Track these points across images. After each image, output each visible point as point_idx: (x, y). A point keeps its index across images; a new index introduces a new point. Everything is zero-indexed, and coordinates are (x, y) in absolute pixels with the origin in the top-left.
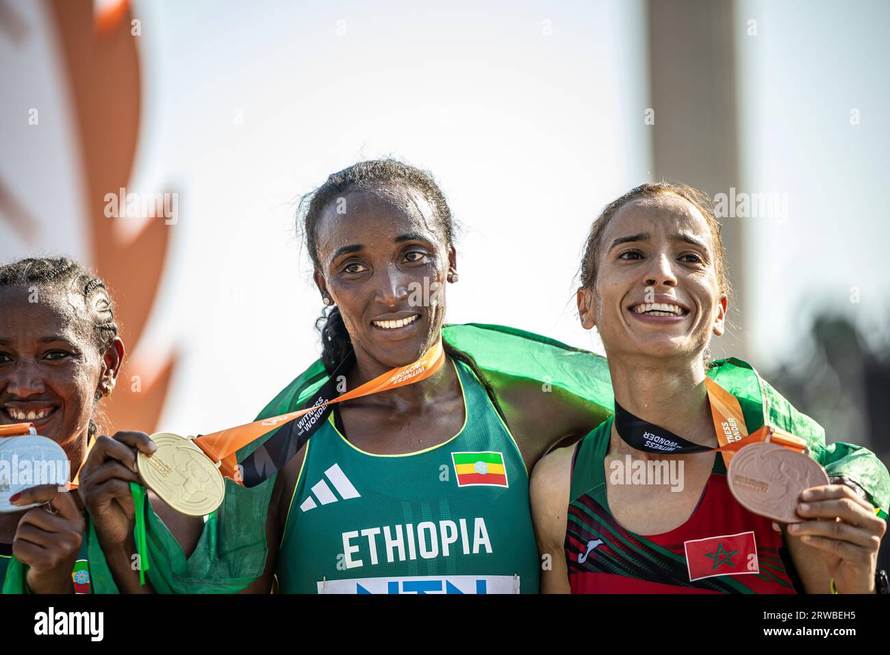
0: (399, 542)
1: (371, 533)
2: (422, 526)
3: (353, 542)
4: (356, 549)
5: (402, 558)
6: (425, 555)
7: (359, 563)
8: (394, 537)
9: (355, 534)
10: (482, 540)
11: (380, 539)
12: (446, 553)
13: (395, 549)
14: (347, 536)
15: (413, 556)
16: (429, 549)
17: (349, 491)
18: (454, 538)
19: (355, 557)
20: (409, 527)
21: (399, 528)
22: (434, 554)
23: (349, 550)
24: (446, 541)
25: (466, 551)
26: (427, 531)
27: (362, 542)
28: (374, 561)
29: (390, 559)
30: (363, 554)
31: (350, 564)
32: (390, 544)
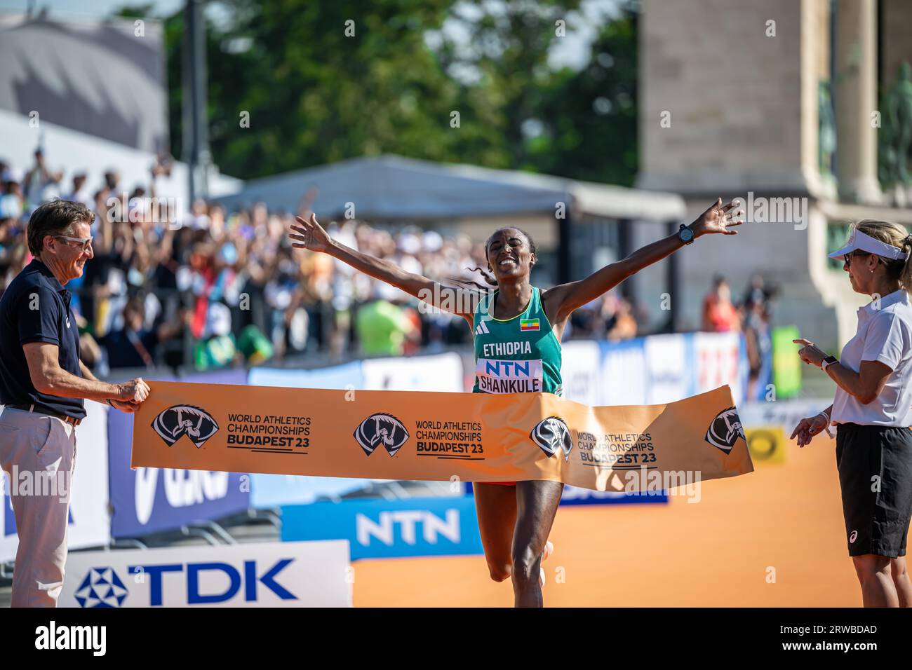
0: (501, 349)
1: (492, 345)
2: (508, 344)
3: (487, 348)
4: (487, 350)
5: (501, 354)
6: (509, 353)
7: (488, 355)
8: (499, 347)
9: (487, 345)
10: (528, 348)
11: (494, 347)
12: (516, 353)
13: (499, 351)
14: (485, 346)
15: (505, 354)
16: (510, 351)
17: (487, 331)
18: (519, 348)
19: (487, 353)
20: (504, 344)
21: (500, 344)
22: (512, 353)
23: (486, 350)
24: (516, 349)
25: (522, 352)
26: (510, 346)
27: (489, 348)
28: (493, 355)
29: (498, 354)
30: (489, 352)
31: (486, 355)
32: (497, 349)
